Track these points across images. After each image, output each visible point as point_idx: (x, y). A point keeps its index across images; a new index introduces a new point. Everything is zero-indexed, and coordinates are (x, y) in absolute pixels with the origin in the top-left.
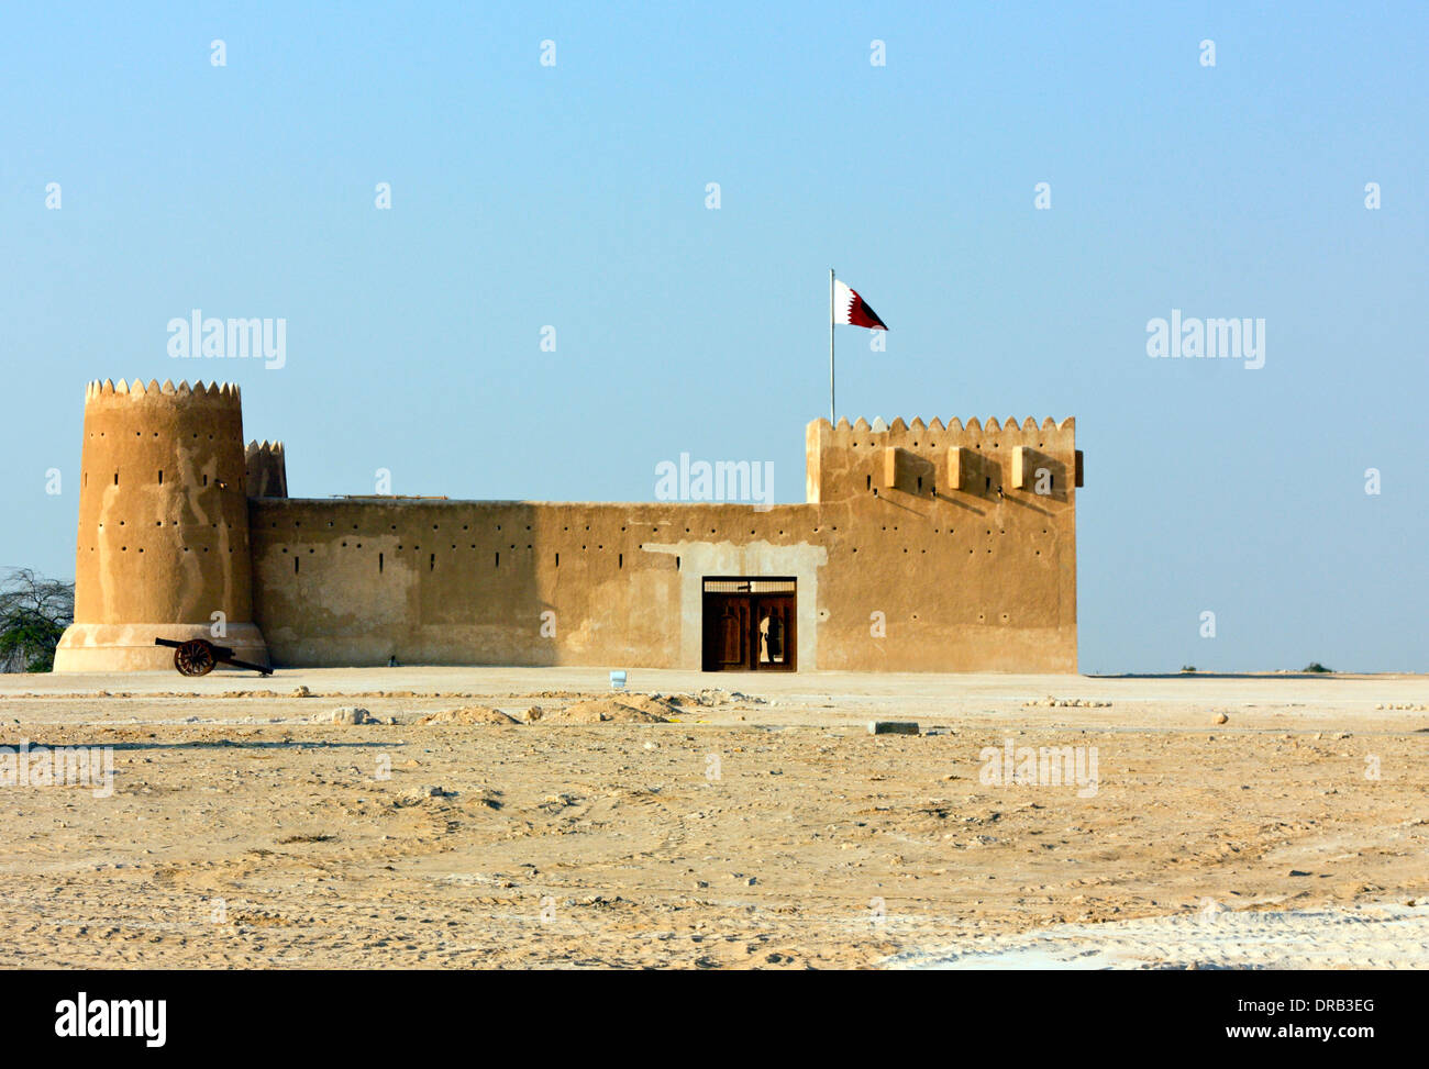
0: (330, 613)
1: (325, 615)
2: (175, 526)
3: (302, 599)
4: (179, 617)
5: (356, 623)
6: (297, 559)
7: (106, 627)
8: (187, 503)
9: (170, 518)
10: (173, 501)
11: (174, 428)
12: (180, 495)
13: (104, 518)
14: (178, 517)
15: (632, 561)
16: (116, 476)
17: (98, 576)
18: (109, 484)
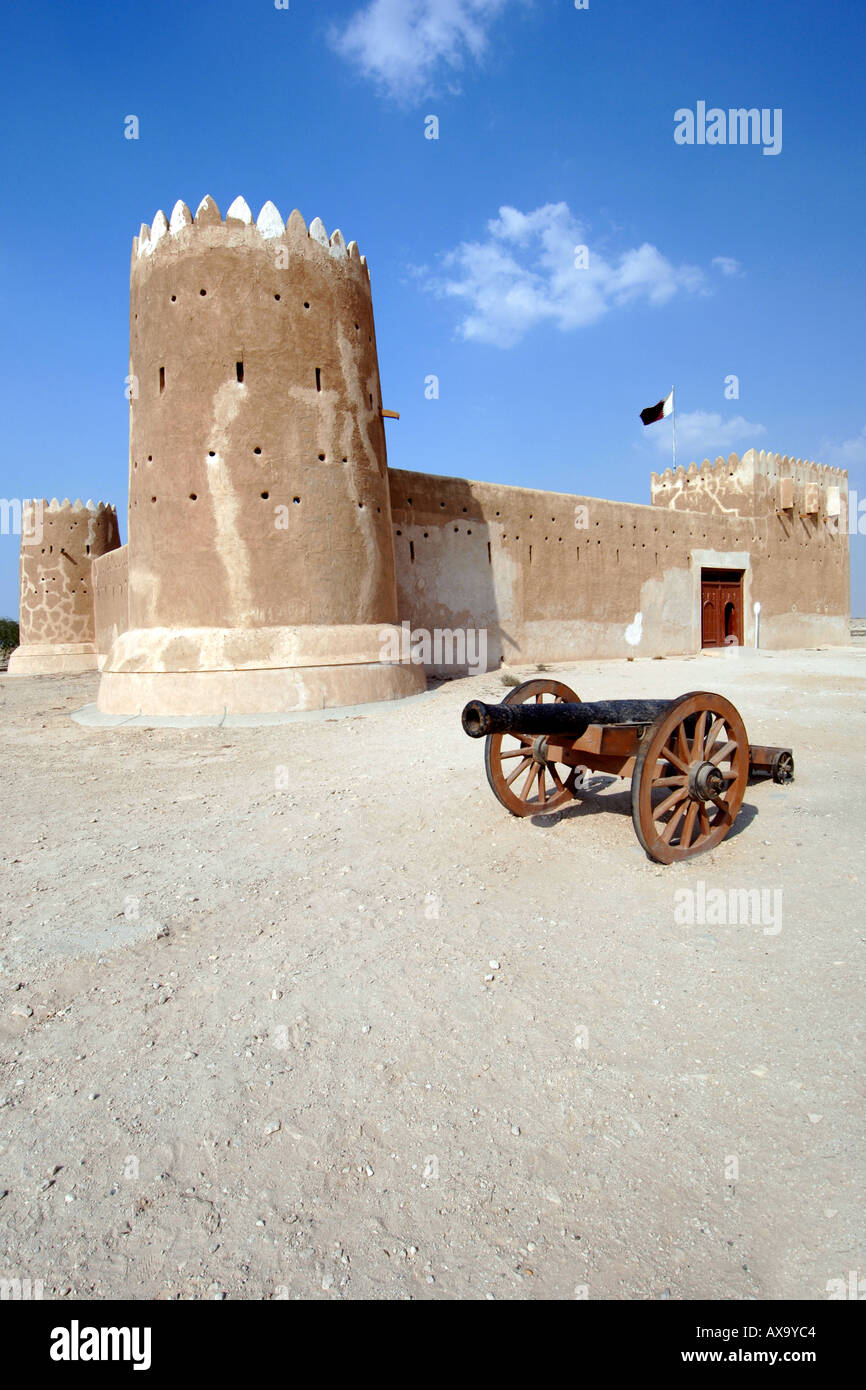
0: (447, 609)
1: (442, 612)
2: (346, 465)
3: (419, 592)
4: (359, 614)
5: (471, 621)
6: (412, 544)
7: (241, 632)
8: (356, 431)
9: (337, 452)
10: (339, 424)
11: (330, 302)
12: (348, 416)
13: (219, 441)
14: (348, 452)
15: (663, 559)
16: (240, 367)
17: (210, 544)
18: (223, 379)
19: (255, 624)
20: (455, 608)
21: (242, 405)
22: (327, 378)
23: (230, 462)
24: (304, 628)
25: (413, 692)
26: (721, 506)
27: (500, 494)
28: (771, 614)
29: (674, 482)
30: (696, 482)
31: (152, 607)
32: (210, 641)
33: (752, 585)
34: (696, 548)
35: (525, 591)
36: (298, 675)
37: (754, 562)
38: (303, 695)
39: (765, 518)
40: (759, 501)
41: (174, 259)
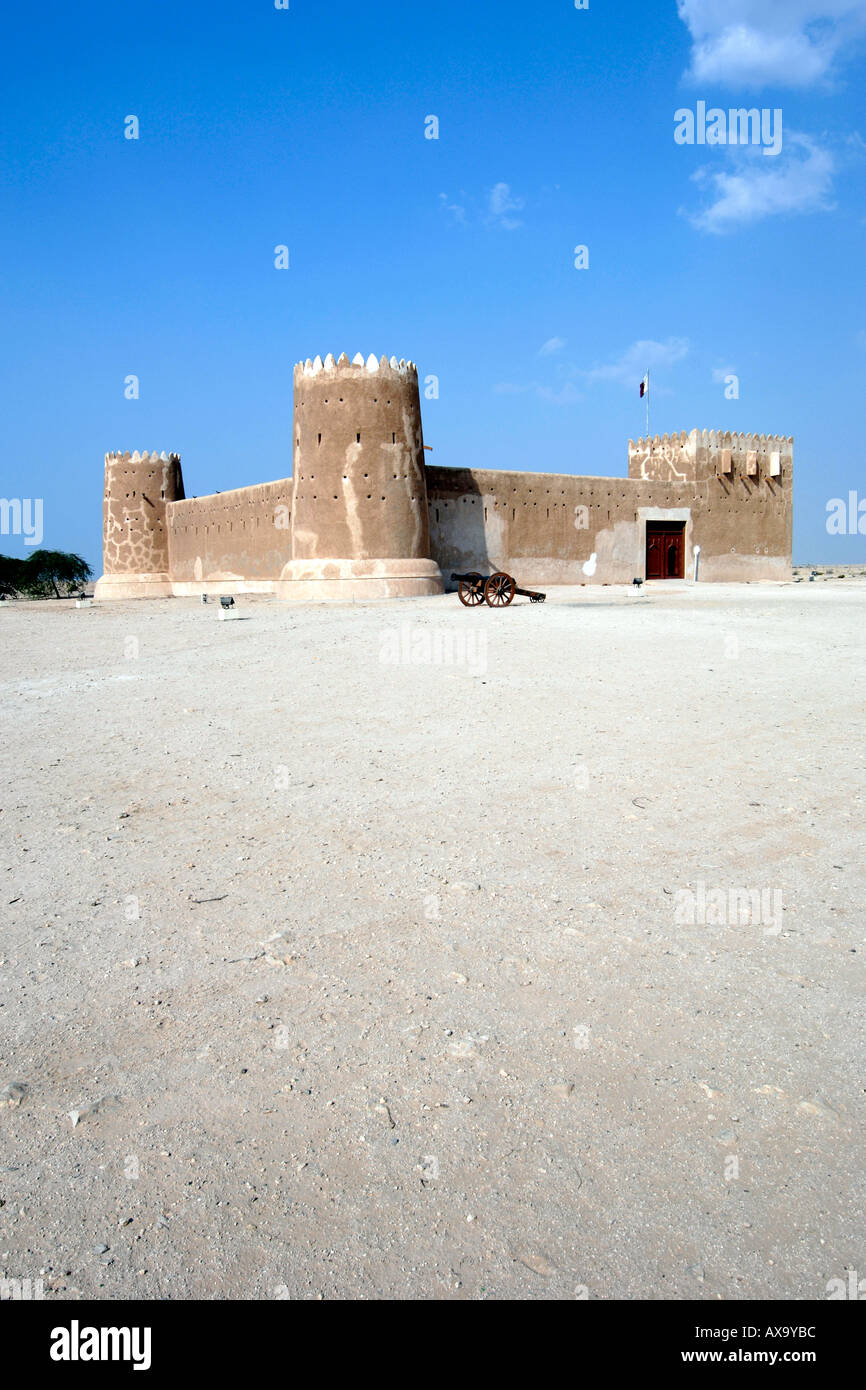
0: (458, 550)
1: (456, 551)
2: (406, 477)
3: (441, 539)
4: (412, 553)
5: (473, 558)
6: (437, 510)
7: (358, 562)
8: (411, 460)
9: (402, 473)
10: (403, 456)
11: (400, 398)
12: (407, 454)
13: (348, 471)
14: (407, 472)
15: (613, 515)
16: (358, 436)
17: (344, 520)
18: (351, 442)
19: (364, 558)
20: (463, 550)
21: (359, 454)
22: (398, 437)
23: (354, 481)
24: (386, 560)
25: (438, 594)
26: (675, 471)
27: (494, 477)
28: (709, 555)
29: (644, 450)
30: (659, 450)
31: (313, 549)
32: (345, 565)
33: (693, 532)
34: (647, 504)
35: (510, 538)
36: (385, 582)
37: (695, 516)
38: (388, 591)
39: (707, 481)
40: (702, 467)
41: (326, 383)
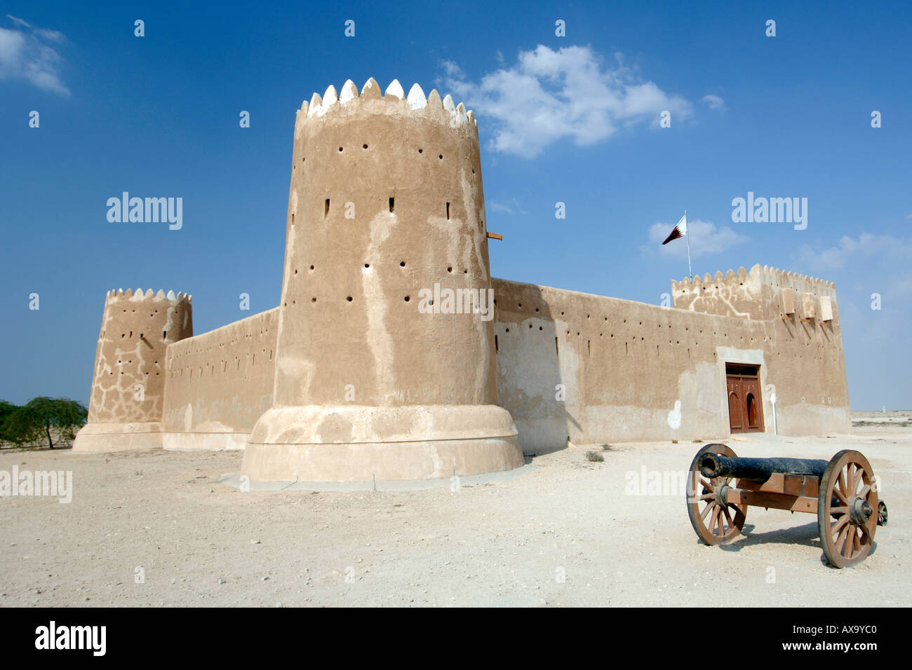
0: (524, 394)
1: (520, 396)
2: (467, 275)
3: (502, 378)
4: (476, 396)
5: (542, 404)
6: (496, 337)
7: (385, 411)
8: (473, 249)
9: (461, 265)
10: (462, 244)
11: (457, 154)
12: (468, 237)
13: (373, 255)
14: (468, 265)
15: (694, 354)
16: (392, 201)
17: (362, 336)
18: (377, 210)
19: (396, 403)
20: (531, 393)
21: (392, 229)
22: (454, 209)
23: (381, 271)
24: (435, 408)
25: (518, 466)
26: (734, 310)
27: (564, 297)
28: (784, 405)
29: (692, 289)
30: (711, 289)
31: (305, 389)
32: (360, 417)
33: (768, 378)
34: (720, 345)
35: (586, 378)
36: (433, 447)
37: (768, 358)
38: (438, 465)
39: (773, 321)
40: (764, 307)
41: (342, 121)
